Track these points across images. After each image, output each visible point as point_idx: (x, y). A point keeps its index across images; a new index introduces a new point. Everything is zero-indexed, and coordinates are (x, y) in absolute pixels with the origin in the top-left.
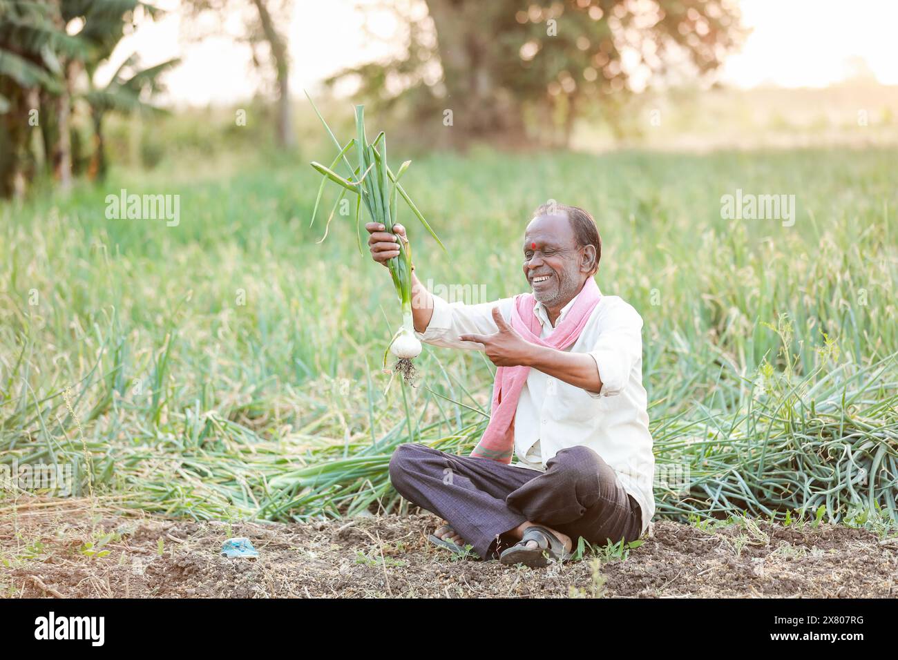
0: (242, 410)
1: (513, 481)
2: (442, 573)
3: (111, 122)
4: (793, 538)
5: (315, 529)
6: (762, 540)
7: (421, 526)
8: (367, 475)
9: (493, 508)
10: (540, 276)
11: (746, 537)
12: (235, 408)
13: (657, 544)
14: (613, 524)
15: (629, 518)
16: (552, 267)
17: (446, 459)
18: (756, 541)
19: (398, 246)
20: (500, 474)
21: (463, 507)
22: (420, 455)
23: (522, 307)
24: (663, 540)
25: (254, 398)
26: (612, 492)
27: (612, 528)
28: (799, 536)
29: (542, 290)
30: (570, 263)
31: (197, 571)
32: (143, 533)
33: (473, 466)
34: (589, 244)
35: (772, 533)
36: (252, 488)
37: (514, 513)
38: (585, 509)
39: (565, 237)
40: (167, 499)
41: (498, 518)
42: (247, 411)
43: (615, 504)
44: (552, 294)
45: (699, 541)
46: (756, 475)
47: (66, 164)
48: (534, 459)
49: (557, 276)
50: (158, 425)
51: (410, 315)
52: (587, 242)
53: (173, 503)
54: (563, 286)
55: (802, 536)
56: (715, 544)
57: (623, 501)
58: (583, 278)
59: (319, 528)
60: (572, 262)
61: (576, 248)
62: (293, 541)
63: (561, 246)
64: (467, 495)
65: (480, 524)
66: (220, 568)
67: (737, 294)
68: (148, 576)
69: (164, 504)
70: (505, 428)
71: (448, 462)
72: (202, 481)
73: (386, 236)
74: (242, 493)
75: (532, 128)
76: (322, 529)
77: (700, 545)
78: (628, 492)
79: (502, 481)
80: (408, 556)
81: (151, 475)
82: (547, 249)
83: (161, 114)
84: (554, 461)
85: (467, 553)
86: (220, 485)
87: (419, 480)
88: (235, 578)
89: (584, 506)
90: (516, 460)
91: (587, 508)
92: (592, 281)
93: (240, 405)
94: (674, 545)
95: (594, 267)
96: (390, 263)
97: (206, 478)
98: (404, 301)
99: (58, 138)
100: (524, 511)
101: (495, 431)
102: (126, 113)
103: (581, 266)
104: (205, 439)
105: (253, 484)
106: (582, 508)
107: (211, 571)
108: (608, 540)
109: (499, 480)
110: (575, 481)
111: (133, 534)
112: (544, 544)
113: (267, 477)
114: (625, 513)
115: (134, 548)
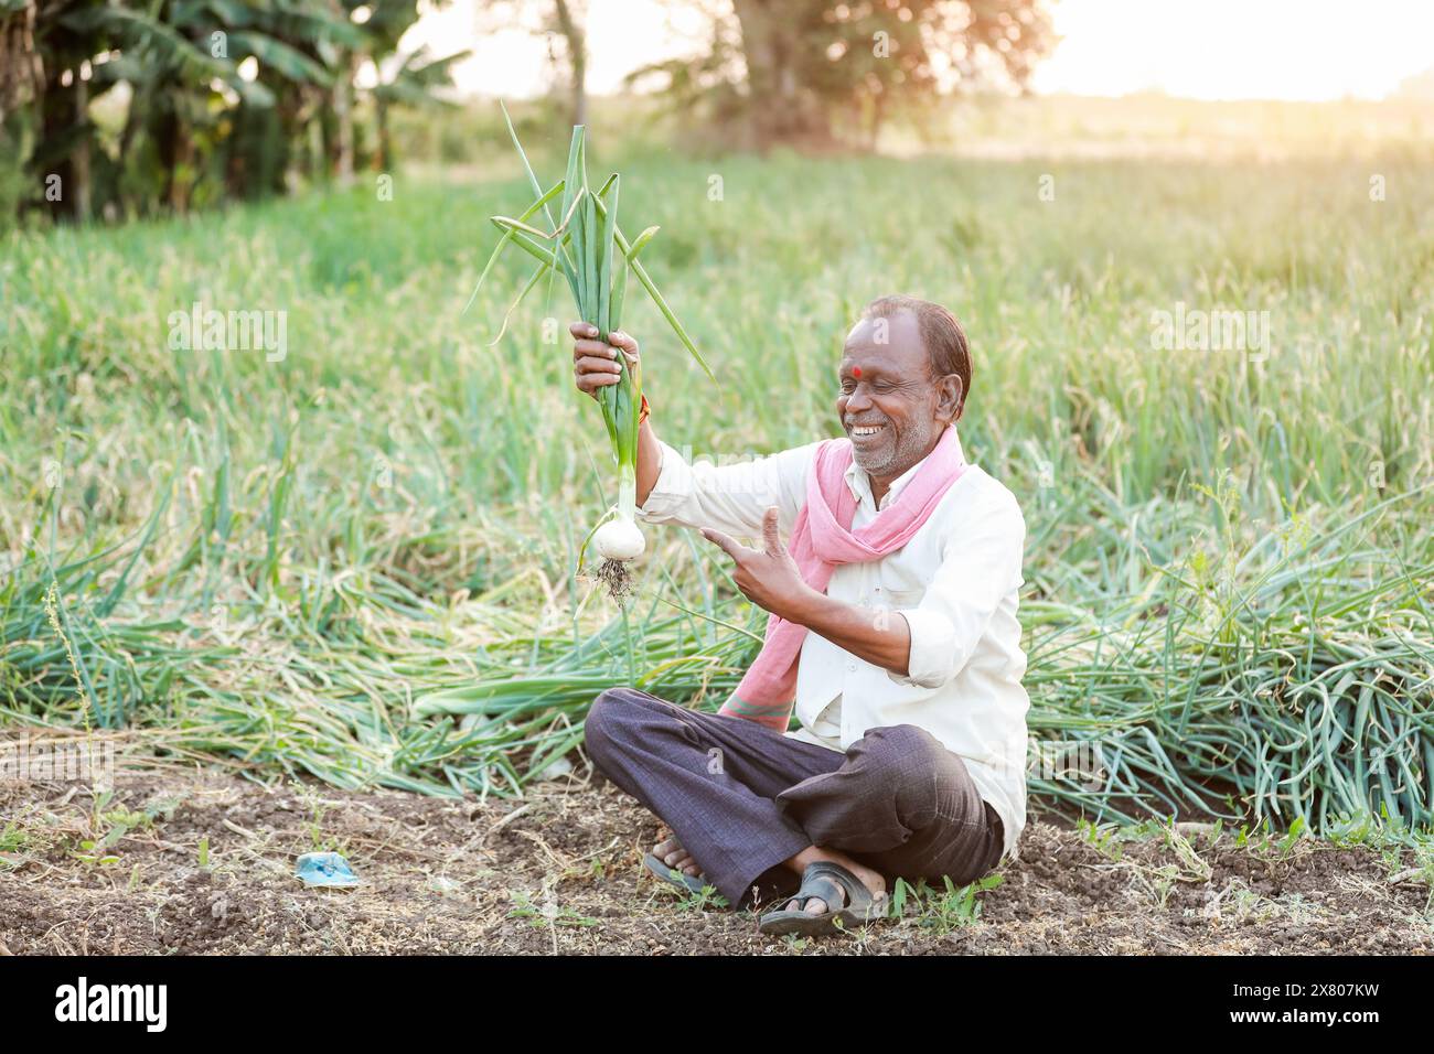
0: (414, 545)
1: (790, 765)
2: (659, 944)
3: (397, 115)
4: (1250, 869)
5: (464, 816)
6: (1199, 873)
7: (635, 822)
8: (564, 704)
9: (755, 819)
10: (864, 426)
11: (1175, 867)
12: (406, 541)
13: (1025, 876)
14: (957, 850)
15: (983, 841)
16: (887, 413)
17: (682, 723)
18: (1190, 875)
19: (618, 367)
20: (769, 750)
21: (704, 815)
22: (638, 713)
23: (827, 469)
24: (1034, 868)
25: (435, 527)
26: (957, 804)
27: (953, 858)
28: (1258, 865)
29: (866, 450)
30: (915, 404)
31: (241, 923)
32: (186, 815)
33: (724, 735)
34: (952, 372)
35: (1213, 857)
36: (389, 708)
37: (790, 828)
38: (911, 832)
39: (910, 360)
40: (250, 731)
41: (763, 838)
42: (421, 546)
43: (961, 824)
44: (884, 459)
45: (1093, 870)
46: (1175, 728)
47: (346, 161)
48: (828, 731)
49: (895, 426)
50: (274, 584)
51: (631, 485)
52: (948, 368)
53: (255, 741)
54: (903, 444)
55: (1264, 866)
56: (1121, 877)
57: (976, 813)
58: (938, 430)
59: (470, 814)
60: (922, 404)
61: (929, 380)
62: (424, 839)
63: (904, 376)
64: (714, 792)
65: (731, 847)
66: (281, 917)
67: (1105, 379)
68: (164, 921)
69: (245, 740)
70: (780, 671)
71: (686, 728)
72: (315, 693)
73: (597, 347)
74: (372, 716)
75: (838, 129)
76: (476, 815)
77: (1096, 880)
78: (984, 797)
79: (772, 764)
80: (610, 886)
81: (238, 681)
82: (880, 381)
83: (450, 108)
84: (861, 748)
85: (704, 899)
86: (343, 701)
87: (633, 759)
88: (303, 940)
89: (910, 828)
90: (795, 727)
91: (915, 831)
92: (952, 436)
93: (413, 536)
94: (1053, 876)
95: (957, 412)
96: (601, 393)
97: (321, 689)
98: (621, 462)
99: (337, 131)
100: (806, 827)
101: (763, 674)
102: (412, 106)
103: (936, 410)
104: (333, 616)
105: (390, 703)
106: (905, 831)
107: (266, 922)
108: (946, 878)
109: (767, 762)
110: (896, 790)
111: (170, 816)
112: (837, 905)
113: (412, 692)
114: (977, 835)
115: (167, 844)
